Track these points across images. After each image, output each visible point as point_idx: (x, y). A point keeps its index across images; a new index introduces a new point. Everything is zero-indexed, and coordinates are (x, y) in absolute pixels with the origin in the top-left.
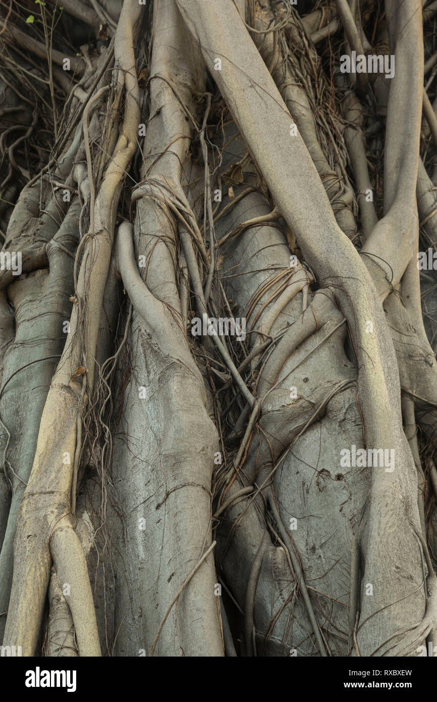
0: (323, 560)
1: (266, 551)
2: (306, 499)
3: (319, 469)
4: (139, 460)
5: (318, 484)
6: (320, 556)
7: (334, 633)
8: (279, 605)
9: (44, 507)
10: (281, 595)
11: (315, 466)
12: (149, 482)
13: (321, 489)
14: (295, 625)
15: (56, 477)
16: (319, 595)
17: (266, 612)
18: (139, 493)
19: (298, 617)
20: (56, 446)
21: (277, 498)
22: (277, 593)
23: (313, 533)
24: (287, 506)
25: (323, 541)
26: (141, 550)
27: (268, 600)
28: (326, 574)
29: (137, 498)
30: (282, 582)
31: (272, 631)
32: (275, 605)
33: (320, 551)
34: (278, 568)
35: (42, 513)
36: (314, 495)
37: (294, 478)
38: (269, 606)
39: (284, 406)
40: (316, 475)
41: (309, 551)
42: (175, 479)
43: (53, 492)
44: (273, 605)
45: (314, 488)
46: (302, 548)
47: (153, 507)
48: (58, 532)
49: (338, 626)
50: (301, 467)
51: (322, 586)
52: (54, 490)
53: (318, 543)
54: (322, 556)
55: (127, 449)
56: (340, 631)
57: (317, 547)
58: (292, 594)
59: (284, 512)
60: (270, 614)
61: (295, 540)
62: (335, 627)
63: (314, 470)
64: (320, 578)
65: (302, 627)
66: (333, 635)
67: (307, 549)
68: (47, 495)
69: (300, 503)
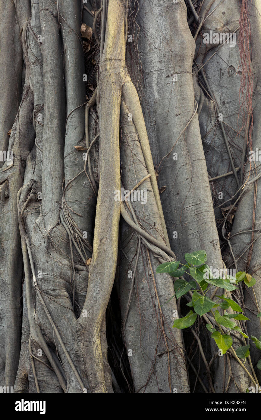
0: (228, 109)
1: (205, 101)
2: (221, 78)
3: (230, 65)
4: (154, 47)
5: (229, 72)
6: (227, 107)
7: (233, 145)
8: (209, 127)
9: (118, 68)
10: (211, 123)
11: (227, 63)
12: (161, 61)
13: (230, 76)
14: (216, 138)
15: (120, 51)
16: (226, 126)
17: (204, 129)
18: (154, 64)
19: (218, 134)
20: (118, 33)
21: (205, 72)
22: (209, 122)
23: (224, 95)
24: (211, 77)
25: (229, 101)
26: (156, 93)
27: (205, 124)
28: (229, 116)
29: (153, 67)
30: (212, 117)
31: (205, 138)
32: (208, 127)
33: (227, 105)
34: (211, 111)
35: (117, 71)
36: (226, 77)
37: (215, 65)
38: (205, 127)
39: (217, 29)
40: (228, 68)
41: (222, 104)
42: (180, 67)
43: (120, 60)
44: (207, 127)
45: (226, 74)
46: (219, 101)
47: (164, 76)
48: (127, 83)
49: (235, 142)
50: (220, 61)
51: (227, 121)
52: (121, 59)
53: (226, 101)
54: (228, 108)
55: (144, 37)
56: (235, 144)
57: (225, 103)
58: (216, 124)
59: (209, 80)
60: (206, 131)
61: (215, 96)
62: (234, 142)
63: (226, 65)
64: (226, 117)
65: (219, 139)
66: (233, 146)
67: (221, 102)
68: (118, 61)
69: (218, 79)
